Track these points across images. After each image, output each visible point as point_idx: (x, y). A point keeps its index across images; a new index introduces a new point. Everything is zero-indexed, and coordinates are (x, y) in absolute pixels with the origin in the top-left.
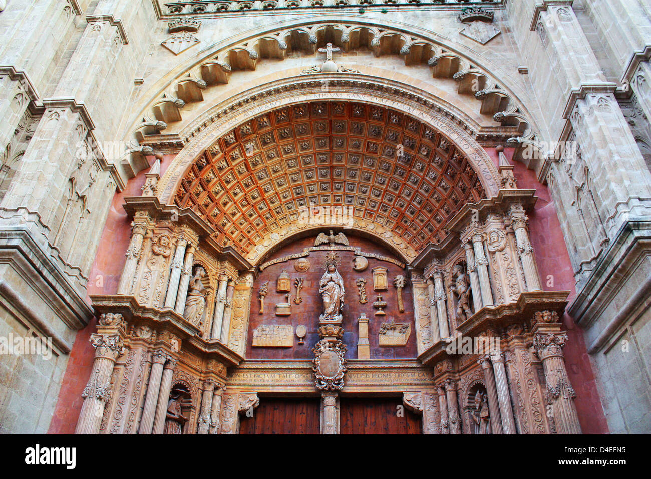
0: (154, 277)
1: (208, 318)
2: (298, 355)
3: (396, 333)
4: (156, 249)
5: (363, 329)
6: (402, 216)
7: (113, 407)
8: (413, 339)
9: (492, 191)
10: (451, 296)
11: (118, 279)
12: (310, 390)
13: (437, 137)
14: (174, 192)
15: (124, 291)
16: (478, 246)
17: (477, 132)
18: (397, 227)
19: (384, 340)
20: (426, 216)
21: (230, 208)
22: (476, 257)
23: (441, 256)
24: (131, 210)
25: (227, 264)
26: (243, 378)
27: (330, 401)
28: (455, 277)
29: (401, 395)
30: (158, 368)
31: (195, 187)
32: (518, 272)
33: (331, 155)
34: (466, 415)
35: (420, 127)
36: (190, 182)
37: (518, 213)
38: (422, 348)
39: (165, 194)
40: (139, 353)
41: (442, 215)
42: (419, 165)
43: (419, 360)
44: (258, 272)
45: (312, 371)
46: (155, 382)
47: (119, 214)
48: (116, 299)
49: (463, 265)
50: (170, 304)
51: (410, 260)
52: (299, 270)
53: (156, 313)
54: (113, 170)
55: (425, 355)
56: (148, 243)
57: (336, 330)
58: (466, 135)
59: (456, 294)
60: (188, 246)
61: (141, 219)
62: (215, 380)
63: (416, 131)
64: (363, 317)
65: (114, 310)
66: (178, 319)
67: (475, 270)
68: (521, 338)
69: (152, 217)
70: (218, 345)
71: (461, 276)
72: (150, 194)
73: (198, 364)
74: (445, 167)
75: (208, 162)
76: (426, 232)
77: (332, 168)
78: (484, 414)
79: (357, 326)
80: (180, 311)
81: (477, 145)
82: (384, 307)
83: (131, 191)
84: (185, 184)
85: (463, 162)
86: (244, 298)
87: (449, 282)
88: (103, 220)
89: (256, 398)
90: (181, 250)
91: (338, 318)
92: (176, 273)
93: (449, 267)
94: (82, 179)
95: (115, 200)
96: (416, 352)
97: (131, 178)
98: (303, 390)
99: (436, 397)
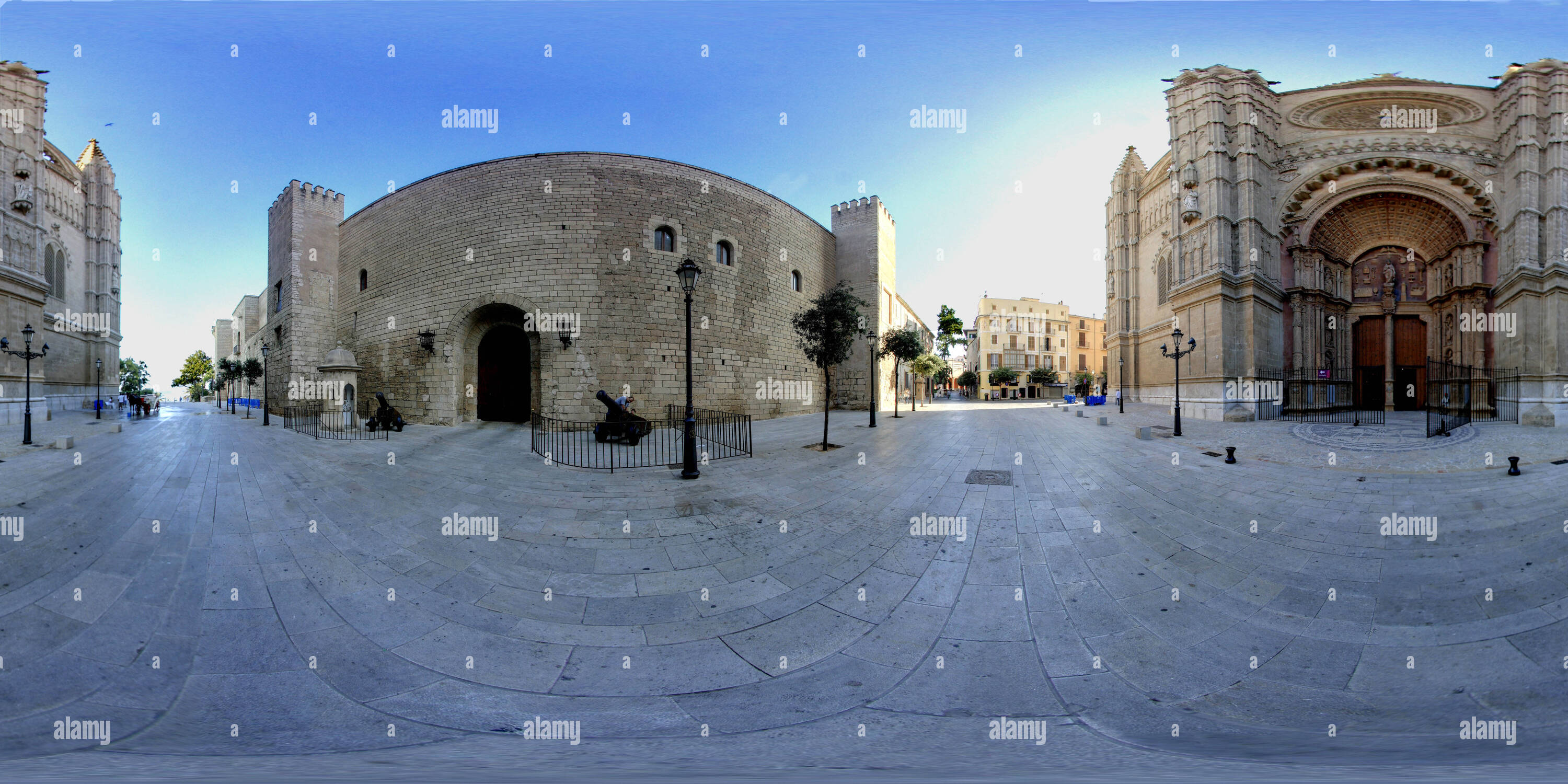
0: (1308, 277)
1: (1334, 288)
2: (1375, 300)
3: (1419, 291)
4: (1307, 265)
5: (1403, 288)
6: (1425, 241)
7: (1304, 328)
8: (1425, 294)
9: (1471, 237)
10: (1444, 278)
11: (1293, 280)
12: (1382, 314)
13: (1447, 211)
14: (1308, 239)
15: (1297, 284)
16: (1459, 260)
17: (1470, 212)
18: (1422, 245)
19: (1413, 293)
20: (1437, 242)
21: (1336, 241)
22: (1457, 264)
23: (1441, 260)
24: (1290, 251)
25: (1339, 265)
26: (1353, 310)
27: (1389, 318)
28: (1447, 270)
29: (1418, 316)
30: (1318, 312)
31: (1318, 235)
32: (1474, 273)
33: (1388, 214)
34: (1444, 325)
35: (1439, 206)
36: (1315, 234)
37: (1480, 249)
38: (1429, 297)
39: (1304, 242)
40: (1309, 308)
41: (1445, 243)
42: (1436, 221)
43: (1427, 302)
44: (1354, 267)
45: (1382, 306)
46: (1318, 317)
47: (1285, 253)
48: (1295, 288)
49: (1451, 266)
50: (1317, 285)
51: (1427, 260)
52: (1372, 264)
53: (1312, 290)
54: (1277, 237)
55: (1430, 300)
56: (1302, 263)
57: (1391, 289)
58: (1463, 212)
59: (1446, 277)
60: (1320, 261)
61: (1296, 254)
62: (1341, 313)
63: (1436, 207)
64: (1403, 283)
65: (1296, 292)
66: (1322, 291)
67: (1456, 269)
68: (1470, 299)
69: (1301, 252)
70: (1341, 299)
71: (1449, 270)
72: (1297, 243)
73: (1333, 307)
74: (1450, 224)
75: (1322, 224)
76: (1436, 250)
77: (1388, 220)
78: (1451, 325)
79: (1401, 287)
80: (1322, 288)
81: (1468, 217)
82: (1413, 280)
83: (1288, 243)
84: (1312, 235)
85: (1459, 223)
86: (1349, 278)
87: (1444, 271)
88: (1279, 258)
89: (1358, 318)
90: (1317, 263)
91: (1392, 284)
92: (1317, 273)
93: (1445, 265)
94: (1265, 245)
95: (1281, 249)
96: (1426, 298)
97: (1285, 237)
98: (1378, 314)
99: (1433, 317)
